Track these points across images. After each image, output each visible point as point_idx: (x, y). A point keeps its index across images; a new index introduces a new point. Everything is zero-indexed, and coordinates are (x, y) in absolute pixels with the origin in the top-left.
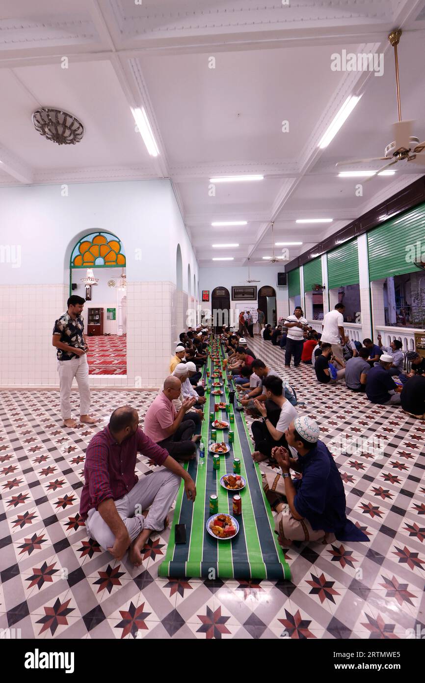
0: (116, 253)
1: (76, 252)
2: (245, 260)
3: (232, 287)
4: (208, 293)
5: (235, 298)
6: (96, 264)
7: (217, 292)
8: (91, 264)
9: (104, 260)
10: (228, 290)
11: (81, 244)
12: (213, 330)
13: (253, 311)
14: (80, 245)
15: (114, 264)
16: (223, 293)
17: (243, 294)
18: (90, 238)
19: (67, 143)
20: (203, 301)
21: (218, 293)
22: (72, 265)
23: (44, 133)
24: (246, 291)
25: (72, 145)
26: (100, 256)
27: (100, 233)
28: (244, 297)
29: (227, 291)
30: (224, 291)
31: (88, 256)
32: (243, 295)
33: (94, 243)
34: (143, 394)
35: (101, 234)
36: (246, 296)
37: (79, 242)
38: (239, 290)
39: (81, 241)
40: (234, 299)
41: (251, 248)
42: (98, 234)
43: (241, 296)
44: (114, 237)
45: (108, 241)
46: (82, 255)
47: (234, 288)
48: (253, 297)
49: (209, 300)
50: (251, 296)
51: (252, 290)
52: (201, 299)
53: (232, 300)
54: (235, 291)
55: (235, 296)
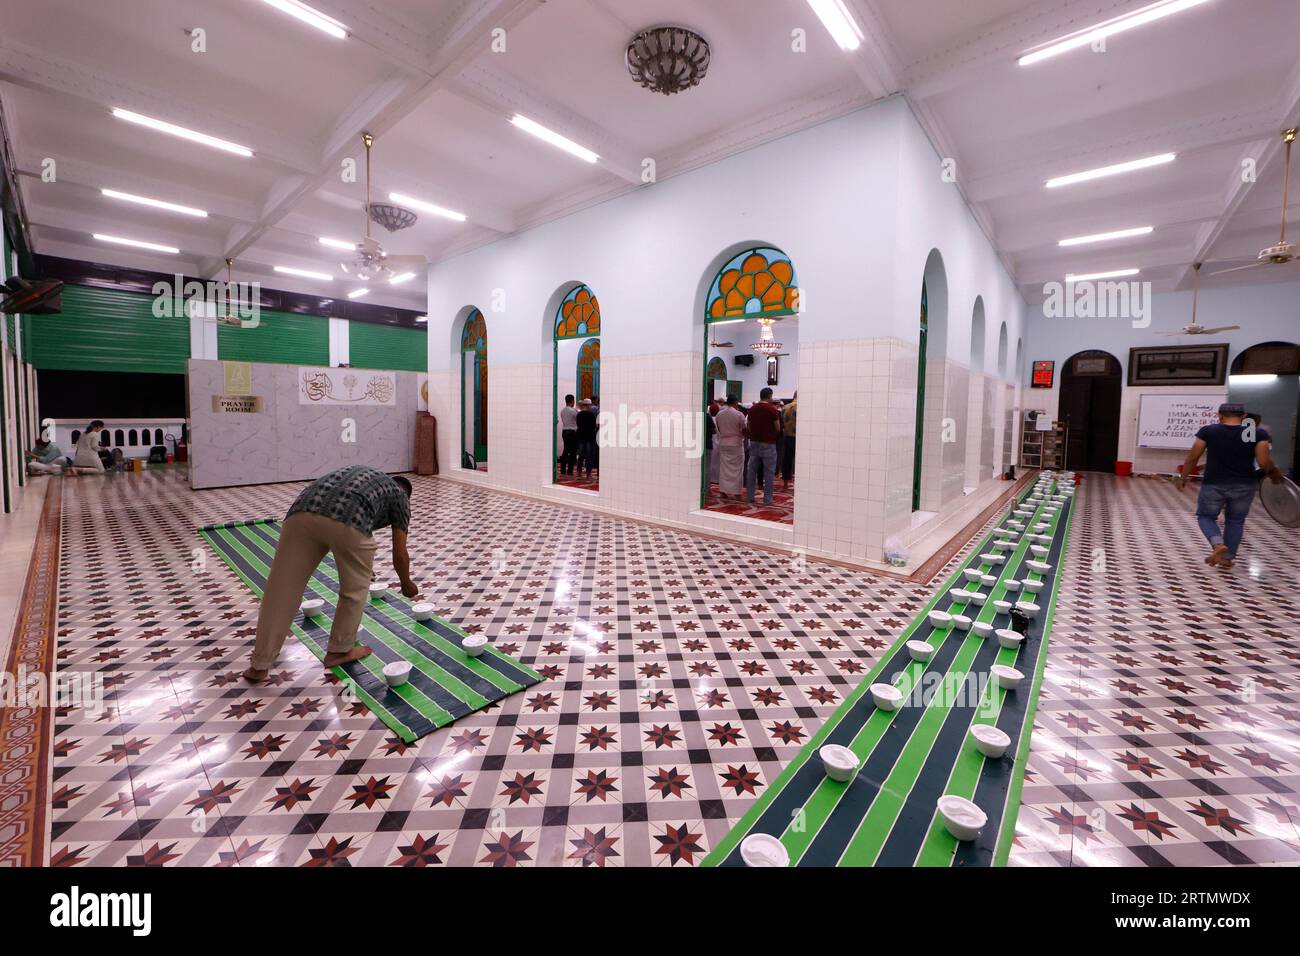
0: (783, 285)
1: (715, 293)
2: (1183, 271)
3: (1132, 351)
4: (1049, 368)
5: (1139, 378)
6: (747, 312)
7: (1080, 363)
8: (740, 312)
9: (762, 302)
10: (1118, 357)
11: (723, 275)
12: (1058, 458)
14: (721, 279)
15: (779, 307)
16: (1100, 366)
17: (1171, 367)
18: (737, 264)
19: (684, 88)
20: (1034, 386)
21: (1083, 367)
22: (708, 317)
23: (646, 82)
24: (1185, 358)
25: (693, 87)
26: (755, 295)
27: (754, 250)
28: (1172, 375)
29: (1112, 362)
30: (1103, 362)
31: (734, 299)
32: (1171, 371)
33: (746, 271)
34: (859, 578)
35: (758, 251)
36: (1181, 372)
37: (720, 273)
38: (1158, 358)
39: (723, 271)
40: (1135, 381)
41: (1204, 234)
42: (751, 252)
43: (1163, 373)
44: (779, 253)
45: (770, 262)
46: (723, 296)
47: (1137, 353)
48: (1213, 376)
49: (1052, 384)
50: (1209, 374)
51: (1212, 354)
52: (1028, 381)
53: (1130, 384)
54: (1144, 359)
55: (1142, 374)
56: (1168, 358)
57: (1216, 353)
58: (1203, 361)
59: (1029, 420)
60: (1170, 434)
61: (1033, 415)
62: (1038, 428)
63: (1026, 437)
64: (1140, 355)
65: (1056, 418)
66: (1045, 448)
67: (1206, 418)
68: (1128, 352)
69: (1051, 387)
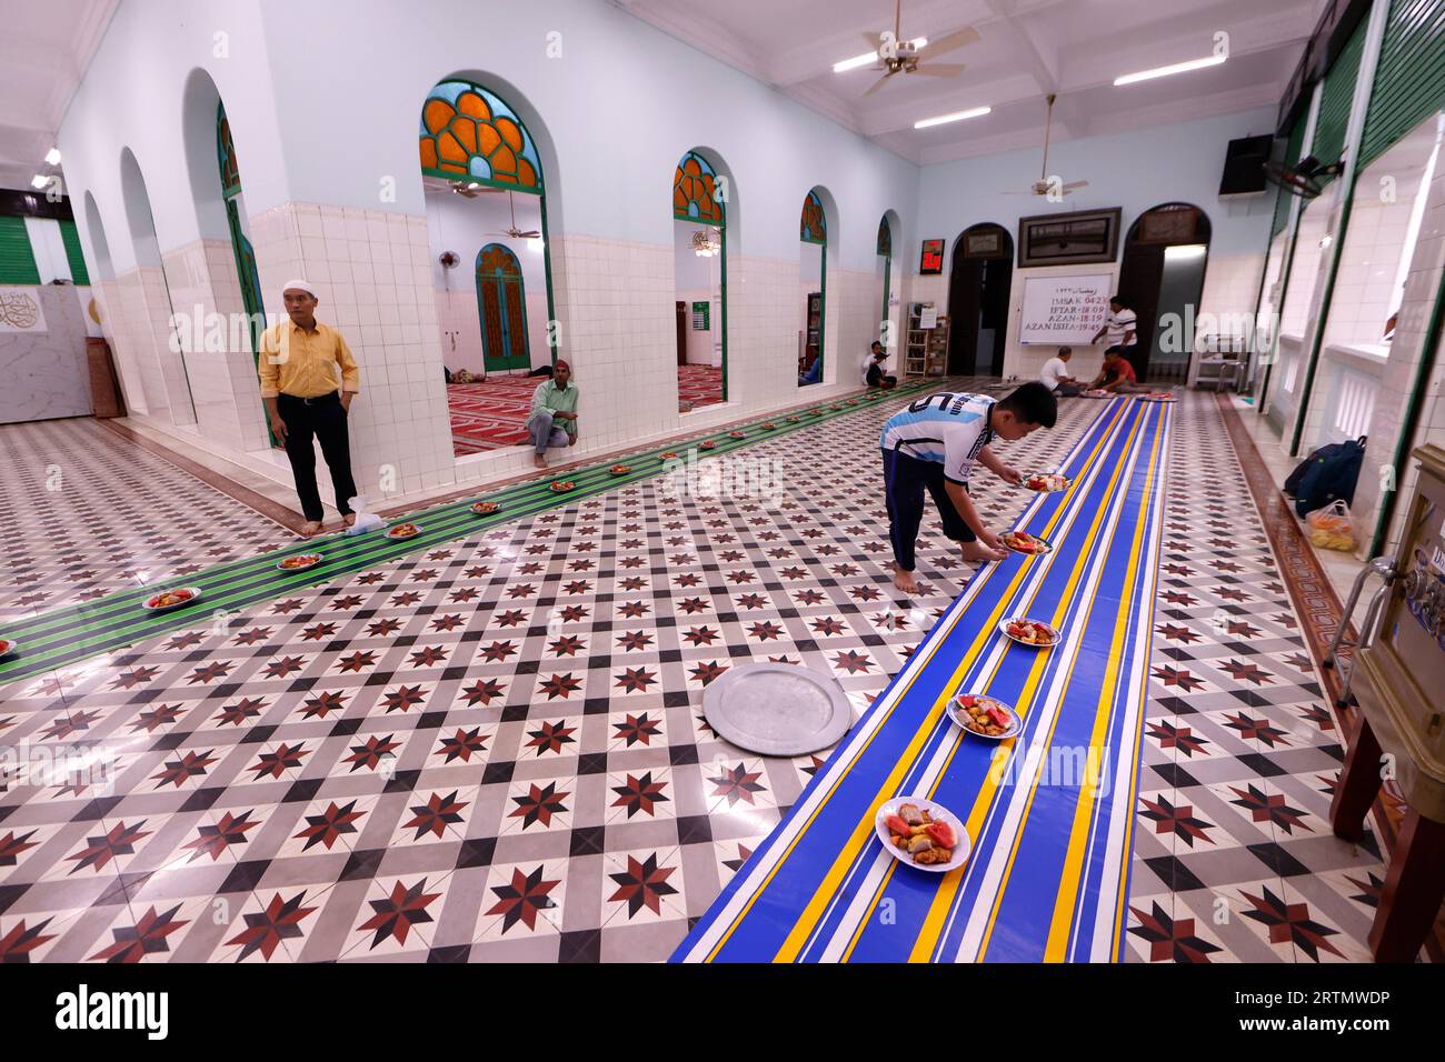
3: (1022, 221)
4: (939, 249)
5: (1029, 257)
7: (972, 240)
10: (1010, 232)
13: (1088, 300)
16: (990, 243)
17: (1063, 240)
20: (923, 272)
21: (975, 245)
24: (1076, 228)
28: (1066, 251)
29: (1004, 236)
30: (994, 238)
32: (1063, 246)
36: (1073, 247)
38: (1049, 230)
40: (1025, 261)
43: (1053, 249)
47: (1027, 224)
48: (1105, 251)
49: (941, 269)
50: (1099, 248)
51: (1103, 223)
52: (917, 267)
53: (1019, 266)
54: (1034, 232)
55: (1033, 252)
56: (1059, 229)
57: (1108, 220)
58: (1095, 232)
59: (915, 316)
60: (1052, 327)
61: (918, 309)
62: (922, 327)
63: (912, 337)
64: (1030, 227)
65: (944, 311)
66: (931, 350)
67: (1090, 304)
68: (1018, 223)
69: (939, 272)
